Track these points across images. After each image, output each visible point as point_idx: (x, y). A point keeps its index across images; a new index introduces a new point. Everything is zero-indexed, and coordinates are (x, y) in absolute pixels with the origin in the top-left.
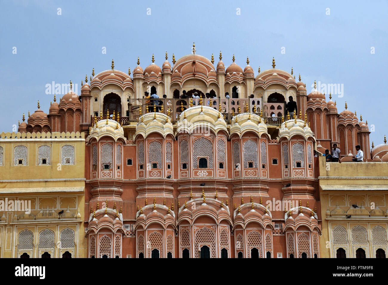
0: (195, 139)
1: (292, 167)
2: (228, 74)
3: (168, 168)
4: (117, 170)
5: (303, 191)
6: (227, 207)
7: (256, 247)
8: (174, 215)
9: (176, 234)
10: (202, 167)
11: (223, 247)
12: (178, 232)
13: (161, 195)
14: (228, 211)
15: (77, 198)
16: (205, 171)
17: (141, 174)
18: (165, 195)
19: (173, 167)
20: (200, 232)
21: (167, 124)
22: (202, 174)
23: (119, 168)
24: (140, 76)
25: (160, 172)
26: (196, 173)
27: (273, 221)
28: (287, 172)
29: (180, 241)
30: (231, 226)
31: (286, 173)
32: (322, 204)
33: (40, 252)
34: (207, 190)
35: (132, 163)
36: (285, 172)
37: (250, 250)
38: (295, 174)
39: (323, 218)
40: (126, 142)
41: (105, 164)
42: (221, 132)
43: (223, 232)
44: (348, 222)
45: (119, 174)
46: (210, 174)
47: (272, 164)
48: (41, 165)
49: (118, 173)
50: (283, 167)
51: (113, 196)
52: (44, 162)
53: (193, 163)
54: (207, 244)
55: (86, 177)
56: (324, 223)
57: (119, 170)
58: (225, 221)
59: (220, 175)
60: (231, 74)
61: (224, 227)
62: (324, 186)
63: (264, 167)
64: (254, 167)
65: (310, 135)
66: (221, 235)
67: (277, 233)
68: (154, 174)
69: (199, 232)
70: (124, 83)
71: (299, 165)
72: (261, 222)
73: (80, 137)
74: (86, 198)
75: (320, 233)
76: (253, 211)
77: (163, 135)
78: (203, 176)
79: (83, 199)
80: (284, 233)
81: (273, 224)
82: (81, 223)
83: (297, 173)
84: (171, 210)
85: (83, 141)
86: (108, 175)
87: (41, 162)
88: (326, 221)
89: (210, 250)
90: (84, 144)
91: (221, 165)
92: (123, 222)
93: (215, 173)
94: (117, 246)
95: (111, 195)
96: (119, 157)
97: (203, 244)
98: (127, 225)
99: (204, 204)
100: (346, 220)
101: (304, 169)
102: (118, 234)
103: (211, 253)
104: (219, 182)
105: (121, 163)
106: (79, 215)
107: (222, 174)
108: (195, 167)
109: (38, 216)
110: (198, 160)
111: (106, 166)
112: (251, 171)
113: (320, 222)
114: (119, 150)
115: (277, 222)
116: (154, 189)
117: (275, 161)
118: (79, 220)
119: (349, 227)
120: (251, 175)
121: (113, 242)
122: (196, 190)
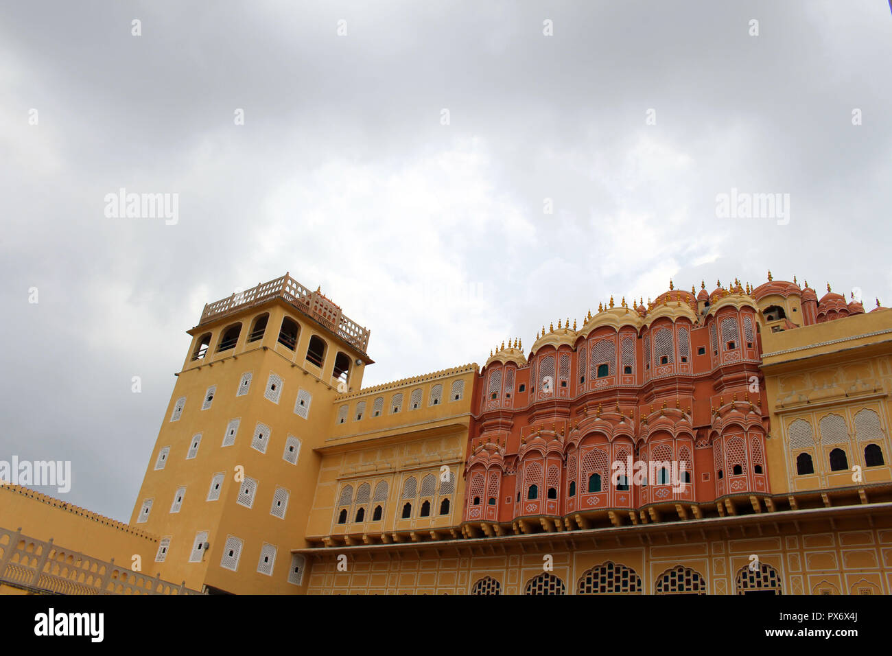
1: (722, 350)
3: (563, 386)
4: (505, 398)
5: (739, 381)
6: (632, 420)
8: (562, 441)
9: (565, 465)
10: (603, 376)
12: (566, 462)
13: (551, 419)
14: (632, 424)
16: (605, 380)
18: (555, 419)
19: (568, 385)
20: (589, 455)
22: (602, 384)
26: (594, 384)
27: (694, 429)
28: (717, 360)
29: (568, 471)
30: (634, 444)
32: (767, 393)
33: (421, 501)
34: (606, 404)
35: (525, 389)
36: (714, 360)
38: (728, 358)
39: (772, 410)
40: (519, 366)
41: (492, 394)
42: (627, 327)
43: (621, 452)
44: (813, 412)
46: (611, 382)
47: (698, 355)
48: (433, 405)
49: (506, 402)
50: (713, 356)
51: (499, 429)
52: (436, 402)
53: (591, 372)
54: (597, 471)
55: (472, 412)
56: (772, 419)
57: (508, 399)
58: (622, 437)
59: (625, 383)
61: (622, 445)
63: (684, 360)
64: (669, 362)
67: (702, 445)
68: (544, 395)
69: (587, 456)
71: (731, 346)
72: (670, 429)
73: (471, 369)
74: (469, 434)
75: (766, 435)
76: (662, 417)
78: (603, 387)
79: (467, 436)
80: (712, 443)
81: (695, 433)
82: (461, 463)
83: (730, 357)
84: (559, 435)
85: (473, 372)
86: (495, 406)
87: (433, 402)
88: (777, 414)
89: (602, 479)
90: (473, 374)
91: (628, 370)
92: (505, 457)
93: (618, 379)
94: (493, 486)
95: (497, 428)
96: (509, 384)
97: (593, 472)
98: (509, 460)
99: (598, 419)
100: (808, 409)
101: (739, 349)
102: (495, 471)
103: (602, 481)
104: (623, 391)
105: (512, 390)
106: (461, 455)
107: (628, 380)
108: (593, 377)
109: (422, 461)
110: (597, 368)
111: (494, 396)
112: (665, 368)
113: (766, 419)
114: (510, 376)
115: (701, 430)
116: (543, 414)
117: (701, 351)
118: (459, 460)
119: (814, 418)
120: (665, 372)
121: (487, 480)
122: (594, 406)
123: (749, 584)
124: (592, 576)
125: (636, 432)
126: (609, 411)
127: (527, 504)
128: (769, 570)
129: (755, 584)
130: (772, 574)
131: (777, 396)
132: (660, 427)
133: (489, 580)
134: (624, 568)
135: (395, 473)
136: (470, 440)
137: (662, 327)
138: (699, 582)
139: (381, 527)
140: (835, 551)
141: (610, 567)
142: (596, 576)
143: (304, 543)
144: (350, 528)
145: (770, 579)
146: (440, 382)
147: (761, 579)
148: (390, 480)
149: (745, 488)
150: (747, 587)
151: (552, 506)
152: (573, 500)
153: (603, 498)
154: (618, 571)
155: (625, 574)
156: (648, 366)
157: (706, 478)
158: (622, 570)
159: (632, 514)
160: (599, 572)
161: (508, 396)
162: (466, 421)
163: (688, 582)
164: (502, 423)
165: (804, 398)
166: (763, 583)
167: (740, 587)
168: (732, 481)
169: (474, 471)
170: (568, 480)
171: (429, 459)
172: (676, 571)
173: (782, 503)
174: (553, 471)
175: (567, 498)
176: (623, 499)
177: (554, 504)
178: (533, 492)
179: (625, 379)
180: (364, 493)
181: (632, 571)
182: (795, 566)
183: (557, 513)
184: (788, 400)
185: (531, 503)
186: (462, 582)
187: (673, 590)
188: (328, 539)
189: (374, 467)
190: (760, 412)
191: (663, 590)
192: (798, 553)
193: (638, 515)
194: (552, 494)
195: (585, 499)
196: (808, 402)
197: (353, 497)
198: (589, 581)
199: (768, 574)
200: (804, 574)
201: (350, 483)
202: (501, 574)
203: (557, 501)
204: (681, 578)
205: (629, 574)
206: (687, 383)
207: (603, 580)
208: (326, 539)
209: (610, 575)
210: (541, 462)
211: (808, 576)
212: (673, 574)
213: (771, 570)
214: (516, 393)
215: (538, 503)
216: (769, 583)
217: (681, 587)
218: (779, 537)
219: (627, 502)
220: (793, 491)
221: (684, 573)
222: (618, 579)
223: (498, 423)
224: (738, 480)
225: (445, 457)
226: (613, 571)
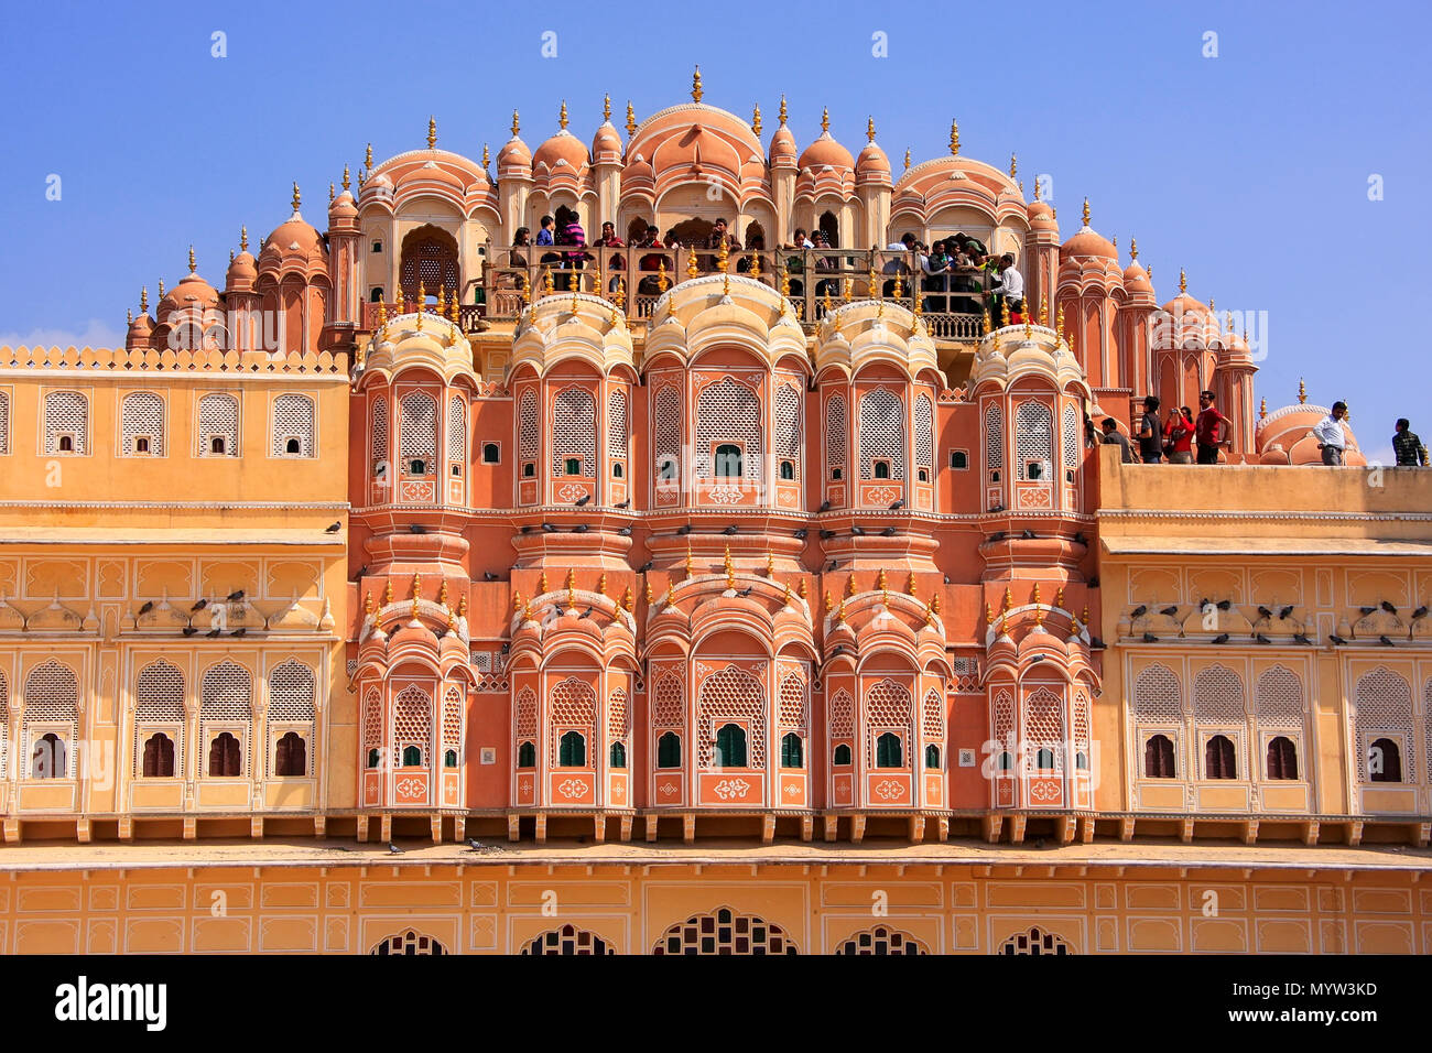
0: (703, 382)
1: (1014, 478)
2: (807, 169)
3: (615, 475)
4: (450, 477)
5: (1048, 557)
6: (804, 602)
7: (892, 729)
8: (634, 627)
9: (640, 685)
11: (789, 728)
12: (645, 679)
13: (594, 562)
14: (808, 615)
15: (323, 564)
16: (735, 486)
17: (529, 493)
18: (603, 561)
19: (628, 475)
20: (717, 680)
21: (612, 331)
22: (727, 496)
23: (456, 471)
24: (520, 171)
25: (590, 488)
26: (705, 493)
27: (949, 650)
28: (998, 495)
29: (651, 707)
30: (814, 663)
31: (994, 498)
32: (1104, 597)
33: (206, 731)
34: (740, 548)
35: (500, 457)
36: (991, 492)
37: (875, 739)
38: (1023, 501)
39: (1109, 640)
40: (480, 388)
41: (412, 459)
42: (789, 361)
43: (789, 681)
44: (1186, 655)
45: (456, 491)
46: (749, 495)
47: (950, 468)
48: (208, 454)
49: (453, 487)
50: (985, 477)
51: (437, 561)
54: (736, 719)
55: (351, 497)
56: (1109, 657)
57: (458, 479)
58: (794, 649)
59: (780, 501)
60: (815, 171)
61: (793, 665)
62: (1113, 540)
63: (922, 475)
64: (893, 476)
65: (1073, 377)
66: (784, 692)
67: (960, 688)
68: (569, 492)
69: (711, 680)
70: (468, 194)
71: (1034, 470)
72: (910, 652)
73: (334, 369)
75: (1096, 688)
76: (886, 615)
77: (602, 368)
78: (729, 502)
80: (984, 688)
81: (949, 659)
82: (333, 643)
83: (1030, 498)
84: (622, 609)
85: (343, 383)
86: (421, 494)
87: (210, 446)
88: (1118, 648)
89: (750, 740)
90: (345, 390)
92: (472, 644)
94: (450, 721)
95: (435, 558)
96: (455, 436)
97: (726, 720)
99: (730, 592)
101: (1051, 486)
102: (454, 681)
103: (750, 747)
104: (779, 523)
105: (463, 456)
107: (787, 498)
108: (703, 469)
110: (713, 453)
111: (418, 466)
112: (882, 488)
114: (456, 414)
115: (964, 655)
116: (568, 542)
117: (959, 460)
118: (328, 634)
119: (1189, 669)
121: (439, 707)
122: (704, 549)
124: (681, 936)
125: (819, 634)
127: (558, 778)
128: (1055, 944)
130: (1061, 951)
131: (1120, 607)
132: (885, 641)
133: (413, 937)
134: (756, 920)
136: (354, 581)
139: (70, 800)
140: (1180, 919)
141: (724, 916)
142: (691, 936)
146: (227, 390)
149: (1058, 800)
152: (677, 781)
153: (754, 785)
155: (760, 936)
156: (837, 474)
157: (970, 760)
158: (751, 926)
159: (807, 821)
160: (698, 926)
168: (1033, 781)
170: (654, 728)
172: (873, 935)
173: (1110, 826)
175: (654, 770)
176: (791, 787)
177: (625, 783)
178: (573, 750)
181: (774, 929)
182: (1108, 942)
183: (629, 805)
185: (573, 778)
190: (1087, 639)
192: (1117, 917)
193: (819, 822)
194: (618, 757)
195: (709, 782)
198: (675, 944)
199: (1053, 951)
202: (452, 922)
203: (627, 773)
204: (881, 948)
205: (769, 936)
207: (708, 944)
209: (724, 935)
210: (594, 679)
213: (1059, 943)
215: (588, 779)
220: (1136, 811)
221: (888, 939)
222: (742, 945)
223: (434, 545)
224: (1045, 780)
226: (732, 926)
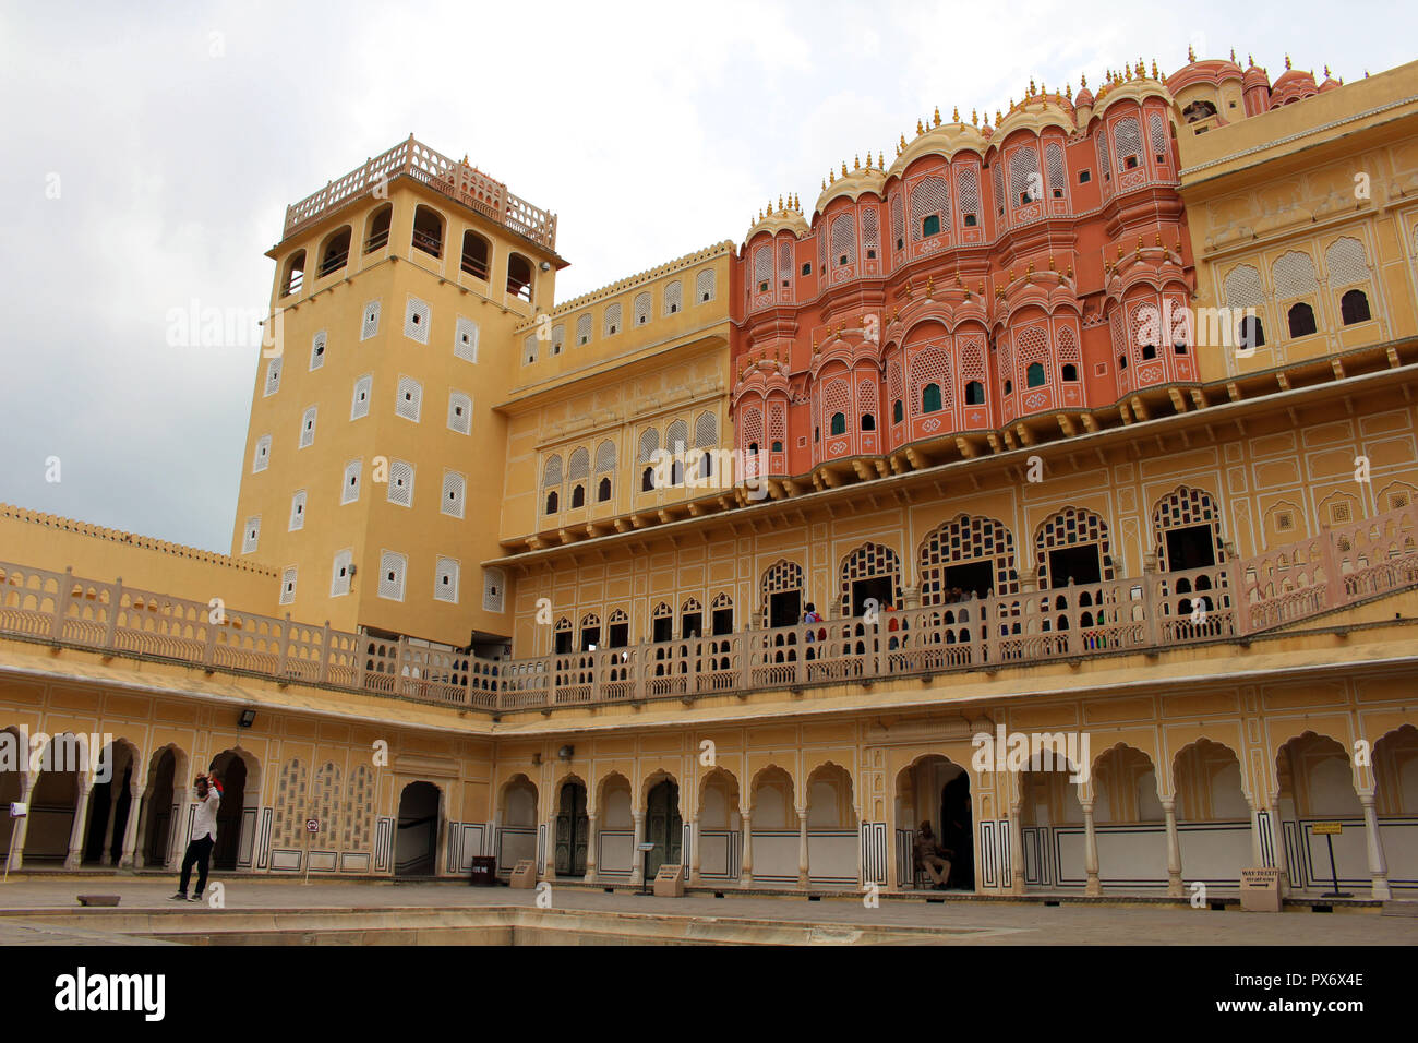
1: (1117, 172)
3: (871, 258)
5: (1147, 217)
6: (982, 297)
7: (1036, 359)
10: (933, 233)
11: (970, 378)
14: (983, 303)
16: (936, 240)
19: (878, 256)
22: (931, 246)
25: (852, 269)
26: (917, 248)
27: (1079, 299)
29: (889, 387)
32: (1191, 232)
34: (939, 277)
35: (811, 270)
37: (1025, 369)
38: (1127, 184)
39: (1198, 255)
41: (762, 284)
44: (1261, 252)
46: (945, 242)
47: (1079, 185)
48: (669, 315)
49: (784, 294)
52: (674, 308)
53: (912, 229)
54: (933, 380)
55: (731, 316)
56: (1200, 271)
57: (786, 289)
58: (969, 324)
59: (967, 240)
61: (970, 337)
62: (1187, 177)
63: (1058, 194)
67: (1092, 323)
69: (916, 359)
71: (1131, 162)
72: (1042, 302)
73: (722, 250)
74: (732, 350)
75: (1190, 294)
76: (1029, 285)
77: (854, 197)
78: (932, 250)
79: (727, 356)
81: (1080, 304)
82: (724, 396)
83: (1130, 181)
86: (766, 302)
87: (670, 310)
88: (1206, 261)
89: (942, 391)
90: (727, 259)
91: (970, 220)
92: (790, 377)
93: (956, 237)
94: (776, 424)
95: (774, 336)
96: (786, 265)
97: (927, 382)
98: (797, 382)
99: (929, 301)
100: (1256, 246)
101: (1144, 167)
102: (777, 400)
103: (943, 397)
104: (965, 254)
105: (790, 275)
106: (721, 384)
107: (971, 236)
108: (916, 237)
109: (663, 401)
110: (921, 224)
111: (764, 287)
112: (1028, 210)
113: (1190, 270)
114: (786, 253)
115: (1090, 299)
116: (844, 304)
117: (1084, 176)
118: (720, 392)
119: (1264, 261)
120: (1028, 217)
121: (766, 416)
122: (921, 283)
123: (1172, 521)
124: (938, 539)
125: (989, 313)
126: (946, 287)
127: (830, 444)
128: (1200, 496)
129: (1181, 519)
130: (1205, 502)
131: (1204, 232)
132: (1026, 302)
133: (785, 565)
134: (986, 520)
135: (623, 425)
136: (733, 359)
137: (1020, 146)
138: (1098, 527)
139: (613, 510)
140: (1297, 456)
141: (965, 521)
142: (944, 538)
143: (498, 550)
144: (566, 517)
145: (1202, 509)
146: (676, 278)
147: (1190, 511)
148: (617, 438)
149: (1161, 379)
150: (1169, 525)
151: (869, 442)
152: (901, 428)
153: (946, 420)
154: (976, 526)
155: (988, 530)
156: (1001, 211)
157: (1102, 370)
158: (982, 524)
159: (991, 437)
160: (949, 531)
161: (786, 284)
162: (724, 331)
163: (1082, 529)
164: (781, 328)
165: (1248, 232)
166: (1192, 517)
167: (1158, 526)
168: (1141, 370)
169: (746, 404)
170: (890, 399)
171: (673, 397)
172: (1064, 515)
173: (1217, 395)
174: (866, 389)
175: (891, 426)
176: (976, 417)
177: (872, 438)
178: (838, 424)
179: (966, 234)
180: (580, 463)
181: (998, 524)
182: (1238, 486)
183: (878, 451)
184: (1223, 237)
185: (838, 441)
186: (745, 572)
187: (1059, 543)
188: (535, 538)
189: (591, 422)
190: (1180, 262)
191: (1045, 545)
192: (1243, 466)
193: (1001, 439)
194: (868, 423)
195: (918, 425)
196: (1255, 237)
197: (564, 472)
198: (934, 546)
199: (1200, 502)
200: (1252, 495)
201: (556, 451)
202: (803, 552)
203: (876, 432)
204: (1071, 525)
205: (994, 529)
206: (1064, 231)
207: (956, 542)
208: (532, 539)
209: (966, 534)
210: (847, 377)
211: (1258, 497)
212: (1059, 521)
213: (1203, 496)
214: (798, 278)
215: (847, 440)
216: (1201, 515)
217: (1072, 538)
218: (1216, 447)
219: (982, 422)
220: (1234, 375)
221: (1075, 517)
222: (977, 538)
223: (774, 328)
224: (1149, 367)
225: (699, 390)
226: (970, 527)
